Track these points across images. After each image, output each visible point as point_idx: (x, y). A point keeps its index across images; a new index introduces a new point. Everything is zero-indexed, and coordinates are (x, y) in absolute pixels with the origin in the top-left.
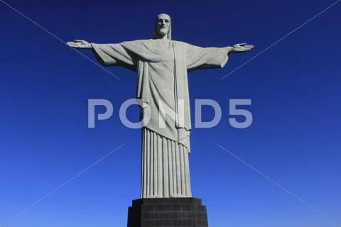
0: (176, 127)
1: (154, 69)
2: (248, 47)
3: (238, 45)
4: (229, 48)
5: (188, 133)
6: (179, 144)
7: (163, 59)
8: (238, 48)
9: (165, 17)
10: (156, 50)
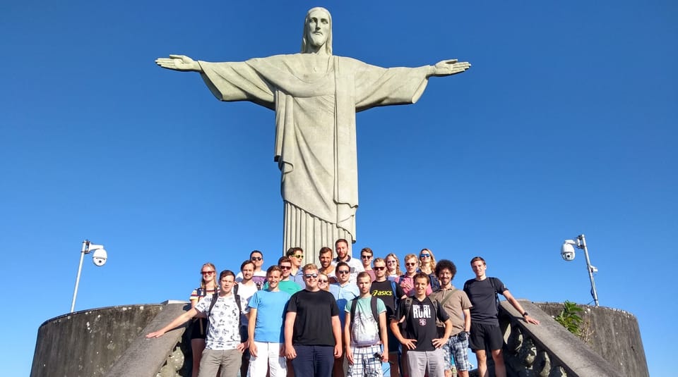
0: (334, 201)
1: (302, 109)
2: (462, 66)
3: (443, 63)
4: (429, 69)
5: (354, 211)
6: (338, 227)
7: (316, 92)
8: (444, 67)
9: (320, 13)
10: (306, 76)
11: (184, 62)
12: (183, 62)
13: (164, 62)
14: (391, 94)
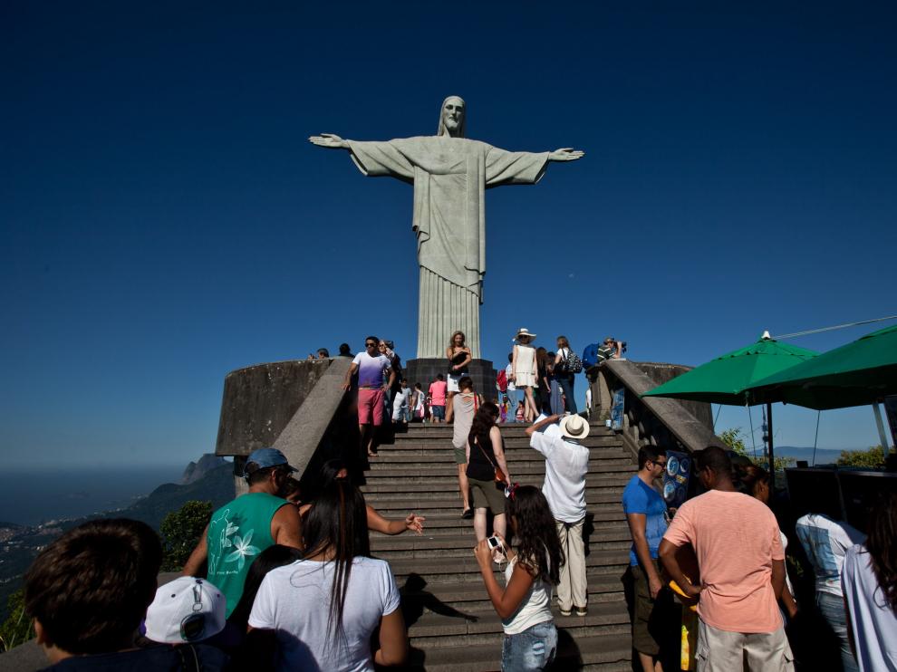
0: (465, 267)
1: (438, 185)
6: (467, 290)
7: (451, 170)
9: (456, 102)
10: (442, 156)
11: (335, 140)
12: (332, 141)
13: (316, 140)
14: (517, 174)
